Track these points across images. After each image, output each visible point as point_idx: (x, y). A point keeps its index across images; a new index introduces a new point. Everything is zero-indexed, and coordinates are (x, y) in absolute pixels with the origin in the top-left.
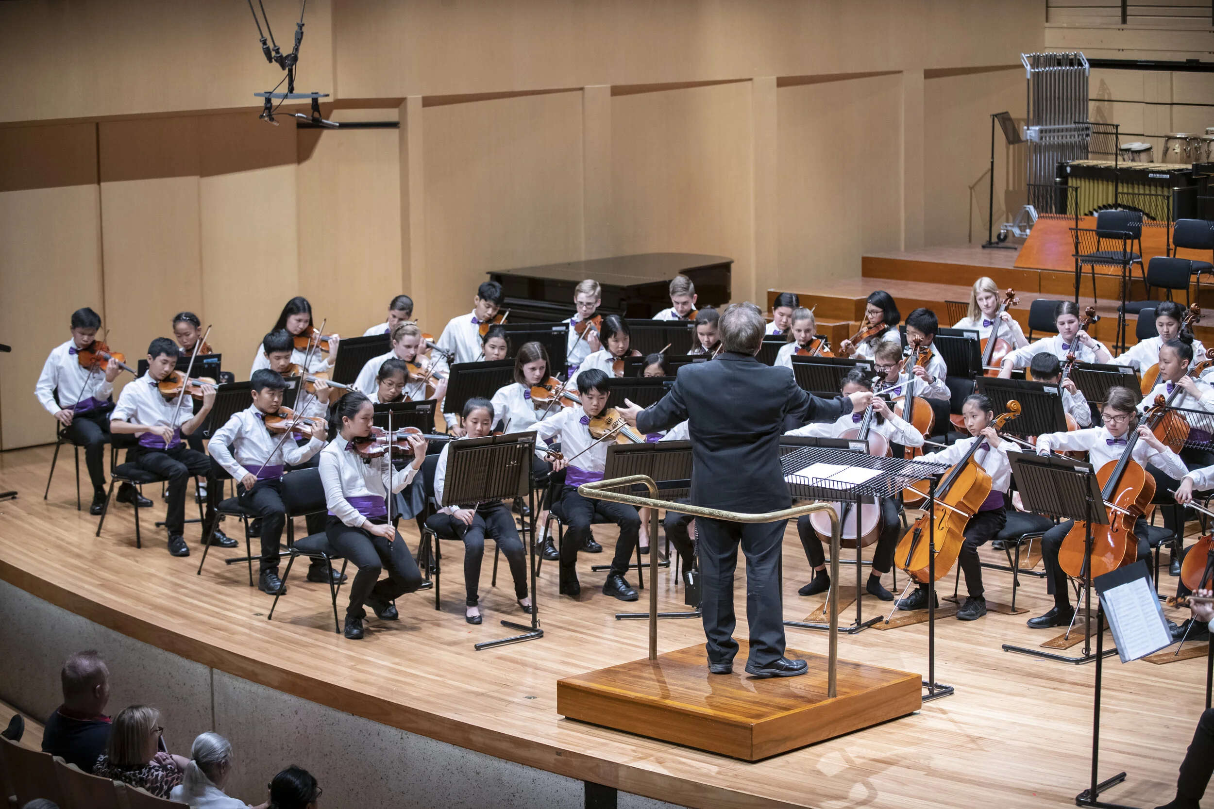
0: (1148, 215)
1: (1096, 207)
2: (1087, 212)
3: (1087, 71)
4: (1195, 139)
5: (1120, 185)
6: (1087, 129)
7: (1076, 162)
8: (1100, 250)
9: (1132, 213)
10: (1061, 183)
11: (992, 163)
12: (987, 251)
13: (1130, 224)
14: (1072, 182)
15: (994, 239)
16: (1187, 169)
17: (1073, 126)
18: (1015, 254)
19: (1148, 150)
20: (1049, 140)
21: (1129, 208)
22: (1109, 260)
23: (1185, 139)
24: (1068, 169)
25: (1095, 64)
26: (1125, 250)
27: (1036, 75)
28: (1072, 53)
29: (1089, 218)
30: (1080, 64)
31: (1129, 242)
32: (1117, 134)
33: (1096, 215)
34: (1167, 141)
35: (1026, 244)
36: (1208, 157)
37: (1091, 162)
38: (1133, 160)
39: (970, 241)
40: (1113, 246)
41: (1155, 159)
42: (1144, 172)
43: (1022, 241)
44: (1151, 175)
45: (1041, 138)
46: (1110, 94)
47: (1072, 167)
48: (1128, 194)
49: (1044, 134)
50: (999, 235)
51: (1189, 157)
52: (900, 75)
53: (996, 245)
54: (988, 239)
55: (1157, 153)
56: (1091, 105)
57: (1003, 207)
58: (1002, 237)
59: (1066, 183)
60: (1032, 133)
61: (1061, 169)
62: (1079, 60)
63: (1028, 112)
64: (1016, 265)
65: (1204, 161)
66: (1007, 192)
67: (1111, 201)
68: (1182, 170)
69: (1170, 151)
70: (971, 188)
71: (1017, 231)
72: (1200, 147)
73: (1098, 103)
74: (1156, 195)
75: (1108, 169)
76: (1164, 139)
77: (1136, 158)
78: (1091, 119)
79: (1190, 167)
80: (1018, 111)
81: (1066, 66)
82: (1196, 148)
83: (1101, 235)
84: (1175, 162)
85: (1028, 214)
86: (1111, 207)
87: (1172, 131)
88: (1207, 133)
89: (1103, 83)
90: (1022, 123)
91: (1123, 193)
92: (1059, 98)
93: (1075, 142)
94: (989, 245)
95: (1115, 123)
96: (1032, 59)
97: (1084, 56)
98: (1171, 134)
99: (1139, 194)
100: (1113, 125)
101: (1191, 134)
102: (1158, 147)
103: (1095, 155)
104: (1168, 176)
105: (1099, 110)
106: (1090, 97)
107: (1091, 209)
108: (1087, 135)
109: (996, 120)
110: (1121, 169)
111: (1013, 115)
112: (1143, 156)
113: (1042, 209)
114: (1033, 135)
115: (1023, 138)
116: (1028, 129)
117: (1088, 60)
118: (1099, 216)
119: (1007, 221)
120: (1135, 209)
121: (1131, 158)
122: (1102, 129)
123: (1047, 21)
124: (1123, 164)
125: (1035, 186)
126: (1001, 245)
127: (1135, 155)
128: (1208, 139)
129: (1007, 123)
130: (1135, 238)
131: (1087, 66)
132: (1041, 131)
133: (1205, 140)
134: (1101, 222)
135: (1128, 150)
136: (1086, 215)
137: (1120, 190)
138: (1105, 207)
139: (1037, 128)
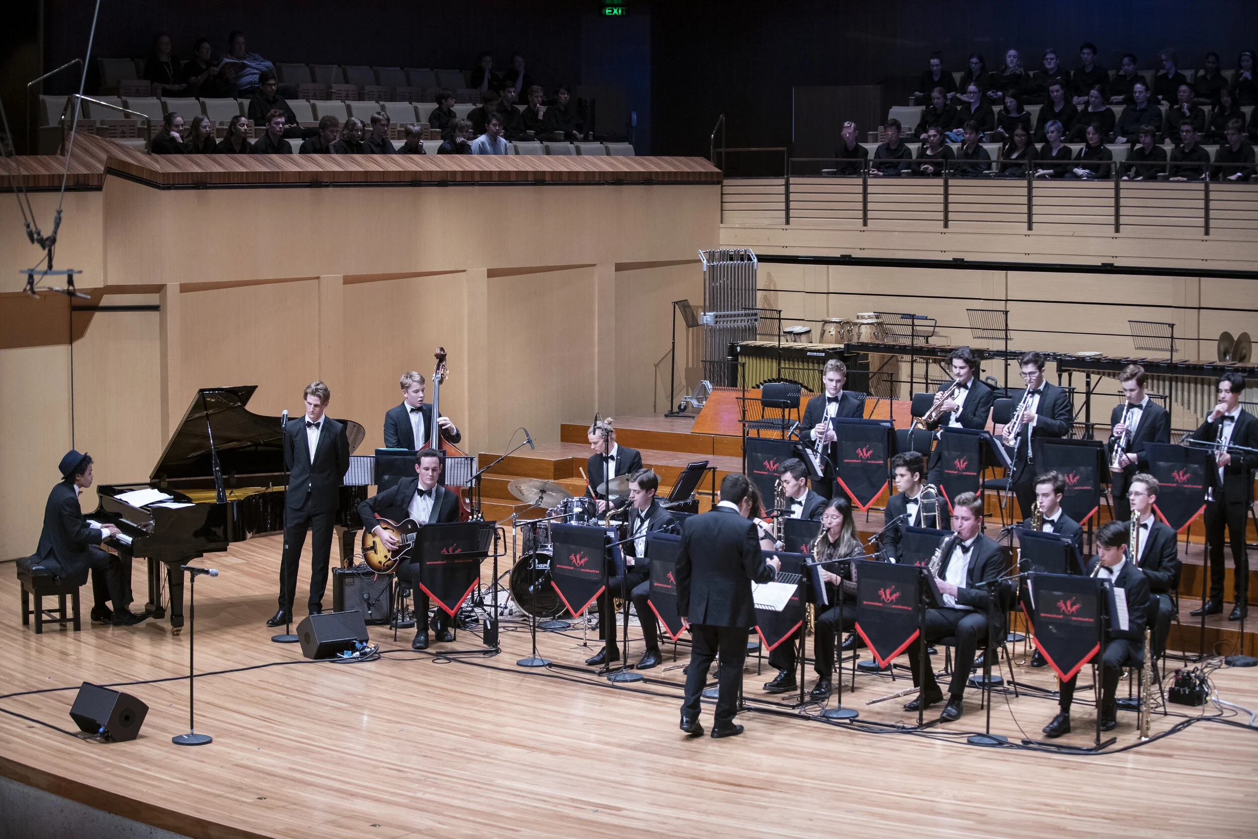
0: (806, 388)
1: (762, 381)
2: (754, 385)
3: (755, 264)
4: (848, 323)
5: (782, 362)
6: (756, 314)
7: (745, 343)
8: (765, 417)
9: (793, 386)
10: (732, 360)
11: (674, 343)
12: (669, 419)
13: (790, 395)
14: (741, 360)
15: (676, 409)
16: (840, 348)
17: (743, 312)
18: (693, 422)
19: (808, 332)
20: (721, 325)
21: (791, 382)
22: (770, 425)
23: (839, 323)
24: (739, 349)
25: (762, 259)
26: (783, 416)
27: (712, 269)
28: (742, 250)
29: (757, 390)
30: (750, 259)
31: (787, 410)
32: (780, 319)
33: (762, 387)
34: (824, 324)
35: (701, 413)
36: (859, 338)
37: (758, 343)
38: (795, 341)
39: (655, 411)
40: (774, 414)
41: (814, 340)
42: (803, 351)
43: (698, 410)
44: (809, 354)
45: (716, 322)
46: (775, 285)
47: (741, 346)
48: (789, 368)
49: (717, 319)
50: (680, 406)
51: (842, 338)
52: (594, 267)
53: (676, 414)
54: (670, 409)
55: (816, 334)
56: (759, 294)
57: (684, 383)
58: (682, 407)
59: (737, 360)
60: (708, 318)
61: (732, 349)
62: (749, 255)
63: (705, 300)
64: (693, 431)
65: (855, 341)
66: (687, 369)
67: (775, 376)
68: (836, 348)
69: (827, 332)
70: (656, 366)
71: (695, 403)
72: (852, 330)
73: (765, 292)
74: (814, 370)
75: (772, 348)
76: (821, 323)
77: (798, 339)
78: (759, 306)
79: (842, 346)
80: (696, 299)
81: (737, 260)
82: (848, 331)
83: (766, 404)
84: (830, 343)
85: (704, 387)
86: (774, 381)
87: (828, 316)
88: (858, 318)
89: (769, 275)
90: (700, 310)
91: (785, 368)
92: (731, 289)
93: (745, 326)
94: (671, 414)
95: (779, 309)
96: (708, 254)
97: (753, 252)
98: (827, 319)
99: (799, 369)
100: (776, 311)
101: (844, 319)
102: (817, 329)
103: (764, 337)
104: (823, 354)
105: (766, 299)
106: (758, 288)
107: (758, 383)
108: (756, 320)
109: (676, 306)
110: (783, 348)
111: (691, 304)
112: (803, 337)
113: (717, 383)
114: (709, 319)
115: (700, 323)
116: (705, 315)
117: (756, 255)
118: (764, 388)
119: (687, 395)
120: (795, 382)
121: (793, 339)
122: (768, 314)
123: (722, 223)
124: (784, 344)
125: (710, 362)
126: (681, 414)
127: (797, 337)
128: (859, 323)
129: (687, 309)
130: (794, 407)
131: (755, 260)
132: (716, 317)
133: (856, 324)
134: (765, 393)
135: (790, 333)
136: (753, 388)
137: (782, 365)
138: (770, 381)
139: (712, 314)
